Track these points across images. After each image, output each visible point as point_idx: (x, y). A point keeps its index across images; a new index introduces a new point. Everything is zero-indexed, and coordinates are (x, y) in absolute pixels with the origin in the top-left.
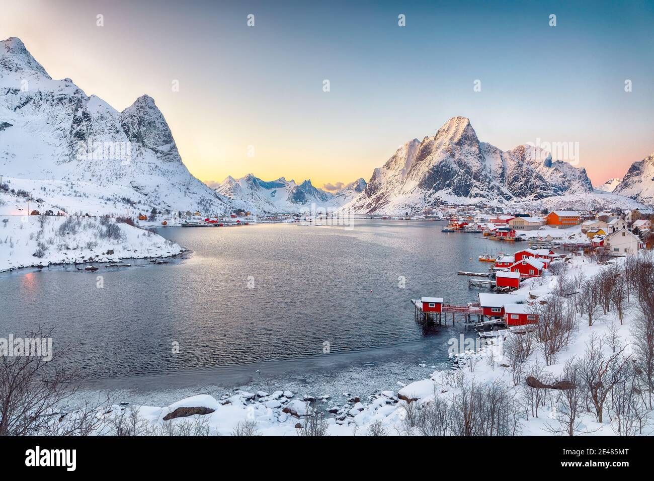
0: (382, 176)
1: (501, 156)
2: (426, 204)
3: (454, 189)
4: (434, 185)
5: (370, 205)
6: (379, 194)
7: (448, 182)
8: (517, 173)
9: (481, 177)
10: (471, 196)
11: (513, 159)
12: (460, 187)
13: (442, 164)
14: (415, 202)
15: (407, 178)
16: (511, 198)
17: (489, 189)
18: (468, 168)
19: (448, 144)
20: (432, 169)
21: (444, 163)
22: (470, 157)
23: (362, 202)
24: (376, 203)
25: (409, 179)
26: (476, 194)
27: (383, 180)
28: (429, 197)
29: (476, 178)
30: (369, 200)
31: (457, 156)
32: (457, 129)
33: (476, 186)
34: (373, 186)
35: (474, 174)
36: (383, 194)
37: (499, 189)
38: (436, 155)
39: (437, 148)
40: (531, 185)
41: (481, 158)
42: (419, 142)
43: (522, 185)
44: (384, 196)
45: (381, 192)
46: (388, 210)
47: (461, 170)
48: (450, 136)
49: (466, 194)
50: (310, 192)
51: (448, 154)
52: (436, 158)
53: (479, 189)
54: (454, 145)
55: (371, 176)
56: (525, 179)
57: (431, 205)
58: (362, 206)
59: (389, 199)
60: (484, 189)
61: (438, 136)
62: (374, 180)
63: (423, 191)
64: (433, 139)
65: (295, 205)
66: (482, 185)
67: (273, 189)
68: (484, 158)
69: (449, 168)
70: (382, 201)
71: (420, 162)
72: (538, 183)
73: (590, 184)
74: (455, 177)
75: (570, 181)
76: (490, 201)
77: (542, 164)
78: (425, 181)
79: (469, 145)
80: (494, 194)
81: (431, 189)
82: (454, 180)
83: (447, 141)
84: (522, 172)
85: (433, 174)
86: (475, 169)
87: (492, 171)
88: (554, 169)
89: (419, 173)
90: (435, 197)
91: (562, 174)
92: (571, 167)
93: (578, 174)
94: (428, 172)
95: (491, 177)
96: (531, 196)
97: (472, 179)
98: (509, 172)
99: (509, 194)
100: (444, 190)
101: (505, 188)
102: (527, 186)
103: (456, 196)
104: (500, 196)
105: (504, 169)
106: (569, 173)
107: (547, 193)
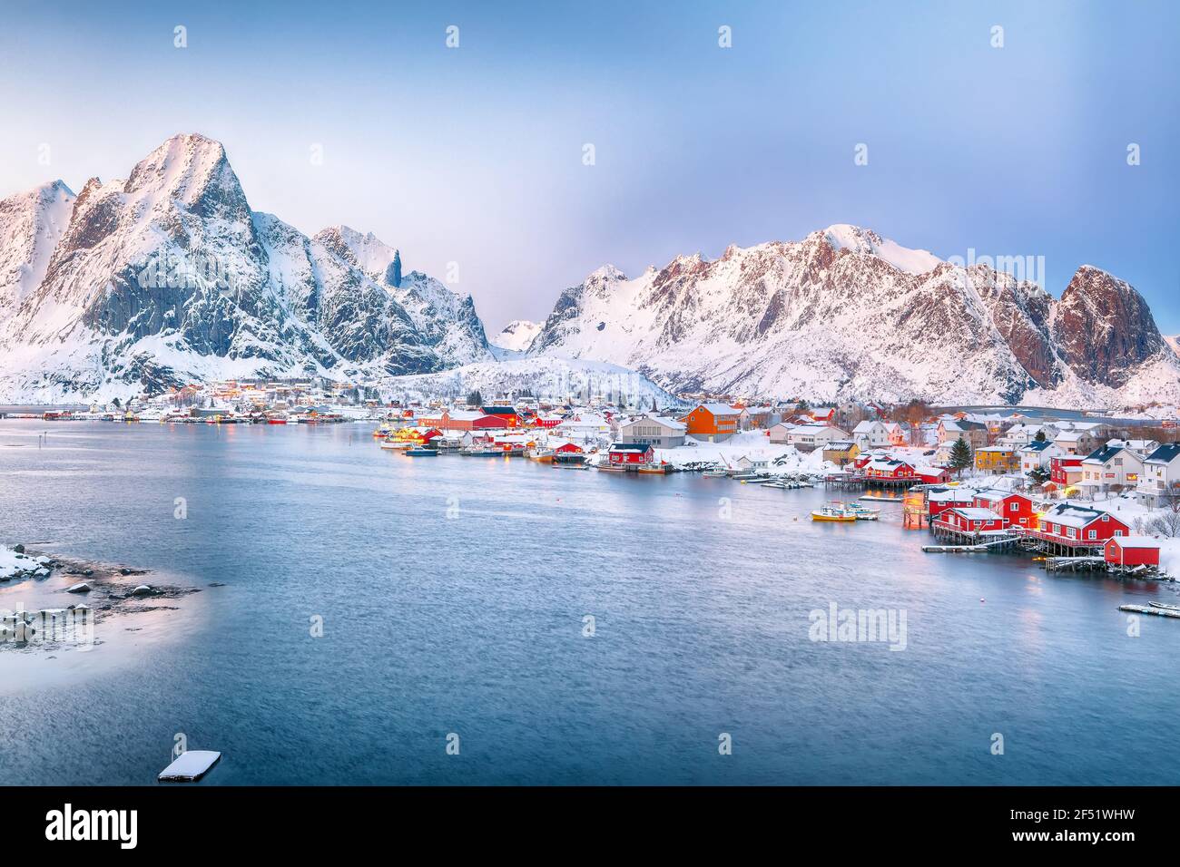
1: (308, 253)
2: (108, 375)
3: (189, 334)
4: (133, 319)
7: (172, 313)
8: (350, 300)
9: (259, 304)
10: (235, 354)
11: (338, 262)
12: (205, 328)
14: (75, 367)
15: (42, 296)
16: (334, 361)
17: (281, 336)
19: (166, 206)
20: (124, 274)
22: (228, 248)
25: (50, 298)
26: (247, 348)
28: (117, 352)
29: (247, 305)
31: (195, 241)
32: (193, 169)
33: (247, 328)
35: (240, 295)
37: (305, 337)
38: (135, 235)
39: (136, 216)
40: (381, 331)
43: (359, 329)
48: (173, 185)
49: (222, 347)
51: (168, 236)
53: (255, 334)
54: (184, 213)
56: (368, 315)
57: (125, 376)
60: (269, 338)
61: (137, 180)
63: (99, 336)
64: (119, 187)
66: (263, 326)
68: (265, 254)
71: (84, 250)
72: (396, 326)
73: (482, 332)
74: (191, 299)
75: (443, 323)
76: (285, 369)
77: (382, 278)
78: (104, 306)
79: (226, 216)
80: (295, 351)
81: (122, 330)
82: (188, 307)
83: (163, 198)
84: (360, 296)
85: (126, 289)
86: (245, 282)
87: (286, 288)
88: (409, 291)
89: (81, 283)
90: (135, 353)
91: (426, 305)
92: (443, 291)
93: (457, 306)
94: (113, 281)
95: (284, 305)
96: (383, 357)
97: (237, 309)
98: (328, 296)
99: (331, 350)
100: (159, 334)
101: (321, 335)
102: (373, 334)
103: (194, 352)
104: (309, 355)
105: (316, 287)
106: (439, 304)
107: (418, 352)
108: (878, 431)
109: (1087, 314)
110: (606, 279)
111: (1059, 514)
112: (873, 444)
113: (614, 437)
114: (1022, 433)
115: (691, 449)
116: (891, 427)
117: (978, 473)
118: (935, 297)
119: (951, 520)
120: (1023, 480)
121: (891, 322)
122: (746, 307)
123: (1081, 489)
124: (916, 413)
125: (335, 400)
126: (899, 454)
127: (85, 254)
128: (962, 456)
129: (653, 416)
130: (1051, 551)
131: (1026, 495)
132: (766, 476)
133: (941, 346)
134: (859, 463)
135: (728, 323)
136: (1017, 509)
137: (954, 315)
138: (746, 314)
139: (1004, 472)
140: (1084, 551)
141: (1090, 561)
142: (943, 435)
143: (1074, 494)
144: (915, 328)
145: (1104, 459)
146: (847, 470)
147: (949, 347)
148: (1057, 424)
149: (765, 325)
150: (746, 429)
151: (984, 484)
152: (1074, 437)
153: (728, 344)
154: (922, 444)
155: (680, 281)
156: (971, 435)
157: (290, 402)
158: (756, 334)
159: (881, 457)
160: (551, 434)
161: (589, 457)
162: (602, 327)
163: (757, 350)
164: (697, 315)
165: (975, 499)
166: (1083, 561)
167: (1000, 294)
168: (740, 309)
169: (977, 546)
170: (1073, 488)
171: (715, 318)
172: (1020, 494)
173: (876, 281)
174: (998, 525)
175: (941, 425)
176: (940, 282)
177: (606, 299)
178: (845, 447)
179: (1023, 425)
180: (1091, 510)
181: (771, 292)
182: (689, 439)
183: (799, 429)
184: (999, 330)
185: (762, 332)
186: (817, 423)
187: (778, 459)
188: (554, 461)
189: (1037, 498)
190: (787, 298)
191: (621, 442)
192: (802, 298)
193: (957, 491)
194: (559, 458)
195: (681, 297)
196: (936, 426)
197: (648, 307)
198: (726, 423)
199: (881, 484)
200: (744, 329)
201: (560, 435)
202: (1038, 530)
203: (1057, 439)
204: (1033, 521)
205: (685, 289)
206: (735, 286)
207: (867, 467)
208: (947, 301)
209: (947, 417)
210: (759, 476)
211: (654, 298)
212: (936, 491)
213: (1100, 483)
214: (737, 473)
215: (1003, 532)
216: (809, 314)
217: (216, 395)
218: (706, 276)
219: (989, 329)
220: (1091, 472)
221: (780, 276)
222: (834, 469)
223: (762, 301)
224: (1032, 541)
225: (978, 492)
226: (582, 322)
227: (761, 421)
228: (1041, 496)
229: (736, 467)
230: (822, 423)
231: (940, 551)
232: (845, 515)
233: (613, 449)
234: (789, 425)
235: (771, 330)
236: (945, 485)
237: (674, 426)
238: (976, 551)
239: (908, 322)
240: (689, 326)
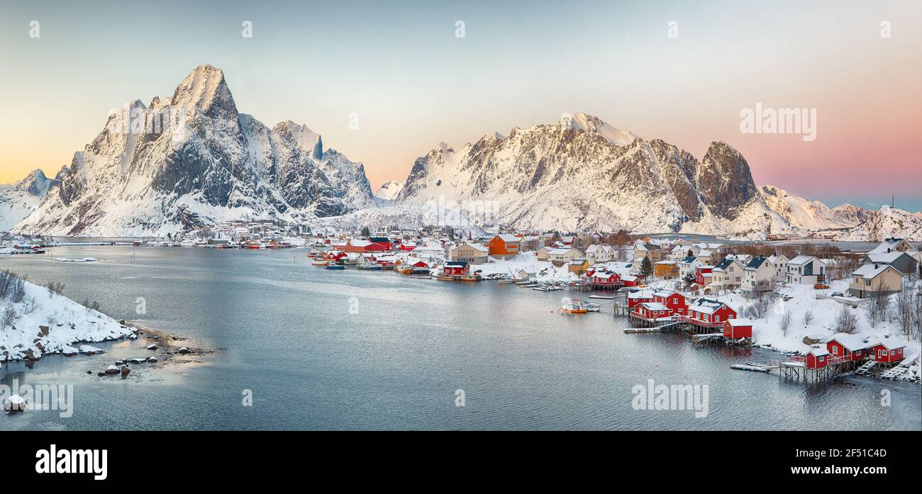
0: (87, 165)
1: (270, 139)
2: (165, 219)
3: (206, 193)
4: (177, 184)
5: (69, 218)
6: (83, 199)
7: (197, 179)
8: (293, 168)
9: (244, 173)
10: (231, 205)
11: (286, 144)
12: (215, 188)
13: (187, 148)
14: (148, 214)
15: (131, 171)
16: (286, 208)
17: (256, 193)
18: (225, 156)
19: (193, 112)
20: (172, 156)
21: (190, 146)
22: (226, 138)
23: (56, 213)
24: (82, 216)
25: (135, 172)
26: (238, 201)
27: (89, 173)
28: (169, 205)
29: (237, 174)
30: (67, 211)
31: (208, 135)
32: (207, 87)
33: (237, 188)
34: (73, 185)
35: (233, 167)
36: (90, 199)
37: (269, 193)
38: (177, 132)
40: (311, 188)
41: (242, 140)
43: (299, 188)
44: (94, 203)
45: (87, 196)
46: (104, 229)
47: (215, 160)
48: (196, 98)
49: (224, 201)
51: (195, 131)
52: (177, 137)
53: (242, 192)
54: (203, 117)
56: (304, 178)
57: (174, 219)
58: (57, 222)
59: (102, 208)
60: (249, 194)
61: (178, 97)
62: (75, 173)
63: (160, 195)
64: (169, 103)
66: (246, 187)
68: (247, 140)
69: (197, 154)
70: (91, 212)
71: (151, 143)
72: (320, 185)
73: (369, 188)
74: (207, 171)
75: (347, 182)
76: (258, 214)
77: (311, 154)
78: (162, 176)
79: (225, 117)
80: (263, 202)
81: (171, 191)
82: (205, 176)
84: (299, 166)
85: (173, 165)
86: (236, 159)
87: (258, 162)
88: (327, 162)
89: (150, 163)
90: (179, 205)
91: (337, 171)
92: (346, 162)
93: (355, 171)
94: (166, 161)
95: (257, 173)
96: (313, 205)
97: (232, 176)
98: (281, 166)
99: (284, 202)
100: (191, 193)
101: (278, 191)
102: (307, 190)
103: (209, 204)
104: (271, 204)
105: (274, 161)
106: (344, 171)
107: (333, 202)
108: (600, 251)
109: (716, 172)
110: (441, 151)
111: (699, 305)
112: (597, 260)
113: (446, 257)
114: (680, 251)
115: (491, 265)
116: (607, 248)
117: (656, 279)
118: (633, 161)
119: (641, 311)
120: (680, 283)
121: (608, 177)
122: (523, 169)
123: (711, 288)
124: (621, 239)
125: (286, 233)
126: (611, 267)
127: (152, 145)
128: (647, 267)
129: (469, 243)
130: (695, 331)
131: (682, 293)
132: (536, 283)
133: (636, 194)
134: (589, 273)
135: (513, 180)
136: (676, 303)
137: (643, 173)
138: (524, 173)
139: (670, 278)
140: (712, 330)
141: (716, 336)
142: (637, 253)
143: (707, 291)
144: (622, 182)
145: (723, 268)
146: (582, 278)
147: (641, 195)
148: (700, 245)
149: (535, 181)
150: (524, 251)
151: (659, 287)
152: (708, 253)
153: (513, 192)
154: (625, 260)
155: (485, 152)
156: (652, 253)
157: (261, 234)
158: (530, 187)
159: (601, 269)
160: (410, 255)
161: (432, 270)
162: (439, 184)
163: (531, 197)
164: (495, 175)
165: (654, 296)
166: (712, 337)
167: (669, 159)
168: (520, 170)
169: (655, 328)
170: (707, 287)
171: (506, 177)
172: (678, 292)
173: (599, 151)
174: (666, 314)
175: (636, 247)
176: (636, 151)
177: (441, 165)
178: (581, 263)
179: (681, 246)
180: (717, 302)
181: (538, 159)
182: (490, 258)
183: (554, 251)
184: (669, 183)
185: (533, 186)
186: (565, 247)
187: (542, 271)
188: (411, 273)
189: (688, 295)
190: (548, 163)
191: (450, 261)
192: (557, 162)
193: (644, 292)
194: (414, 271)
195: (485, 163)
196: (632, 247)
197: (466, 170)
198: (512, 247)
199: (602, 288)
200: (522, 184)
201: (415, 256)
202: (688, 317)
203: (700, 254)
204: (685, 312)
205: (488, 157)
206: (517, 155)
207: (593, 276)
208: (640, 164)
209: (639, 241)
210: (531, 283)
211: (470, 164)
212: (633, 291)
213: (721, 284)
214: (518, 281)
215: (669, 318)
216: (561, 172)
217: (221, 231)
218: (500, 148)
219: (663, 182)
220: (717, 277)
221: (543, 148)
222: (575, 278)
223: (533, 165)
224: (685, 324)
225: (656, 292)
226: (427, 180)
227: (532, 246)
228: (690, 293)
229: (518, 277)
230: (568, 246)
231: (634, 332)
232: (581, 309)
233: (446, 266)
234: (549, 248)
235: (539, 184)
236: (638, 288)
237: (482, 249)
238: (655, 331)
239: (617, 179)
240: (491, 182)
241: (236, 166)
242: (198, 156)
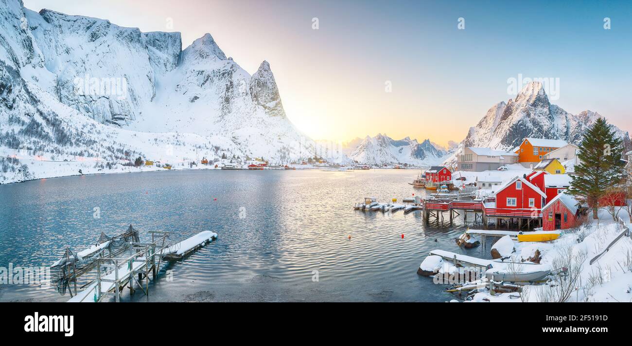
0: (475, 134)
1: (566, 117)
4: (514, 141)
8: (578, 132)
9: (550, 135)
11: (575, 120)
13: (520, 122)
15: (493, 135)
18: (540, 126)
19: (525, 105)
20: (512, 127)
21: (521, 122)
22: (542, 117)
25: (495, 136)
27: (475, 137)
29: (546, 136)
31: (532, 115)
35: (544, 132)
38: (516, 115)
39: (517, 109)
41: (551, 118)
42: (505, 104)
47: (535, 129)
48: (527, 98)
50: (428, 149)
51: (525, 114)
52: (516, 117)
54: (530, 107)
55: (467, 135)
61: (518, 98)
62: (469, 137)
63: (505, 147)
64: (514, 101)
65: (416, 160)
67: (401, 147)
68: (553, 118)
69: (525, 126)
78: (506, 138)
79: (542, 106)
81: (510, 145)
82: (529, 137)
83: (524, 102)
85: (512, 132)
86: (546, 128)
87: (559, 129)
89: (502, 131)
94: (509, 130)
95: (558, 135)
97: (543, 137)
98: (571, 131)
105: (568, 128)
127: (504, 122)
241: (546, 132)
242: (525, 127)
